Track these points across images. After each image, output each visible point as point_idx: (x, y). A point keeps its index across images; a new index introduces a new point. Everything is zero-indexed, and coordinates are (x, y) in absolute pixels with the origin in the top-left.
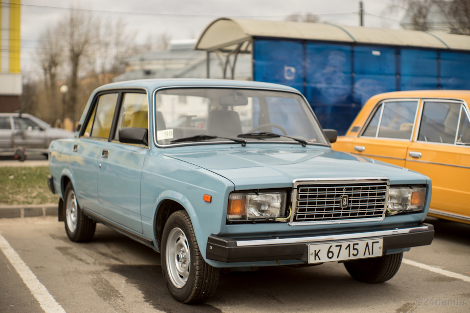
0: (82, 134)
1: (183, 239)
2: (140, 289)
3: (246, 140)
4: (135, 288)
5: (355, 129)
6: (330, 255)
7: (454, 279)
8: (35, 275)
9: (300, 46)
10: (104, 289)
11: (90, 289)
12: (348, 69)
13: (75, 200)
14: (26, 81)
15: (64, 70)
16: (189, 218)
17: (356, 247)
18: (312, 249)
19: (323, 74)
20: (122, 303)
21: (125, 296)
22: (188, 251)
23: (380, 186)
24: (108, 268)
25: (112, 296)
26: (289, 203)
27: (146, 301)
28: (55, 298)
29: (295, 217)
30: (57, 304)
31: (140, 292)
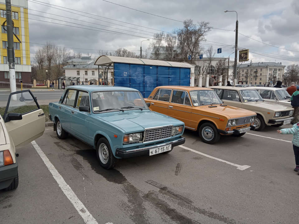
0: (62, 103)
1: (105, 147)
2: (89, 163)
3: (124, 109)
4: (87, 162)
5: (151, 97)
6: (156, 152)
7: (188, 151)
8: (48, 159)
9: (128, 65)
10: (76, 164)
11: (71, 165)
12: (143, 73)
13: (60, 125)
14: (32, 66)
15: (46, 63)
16: (108, 141)
17: (164, 148)
18: (151, 151)
19: (136, 74)
20: (84, 171)
21: (84, 167)
22: (107, 152)
23: (170, 128)
24: (75, 152)
25: (79, 167)
26: (143, 136)
27: (92, 169)
28: (58, 171)
29: (145, 140)
30: (59, 174)
31: (89, 164)
